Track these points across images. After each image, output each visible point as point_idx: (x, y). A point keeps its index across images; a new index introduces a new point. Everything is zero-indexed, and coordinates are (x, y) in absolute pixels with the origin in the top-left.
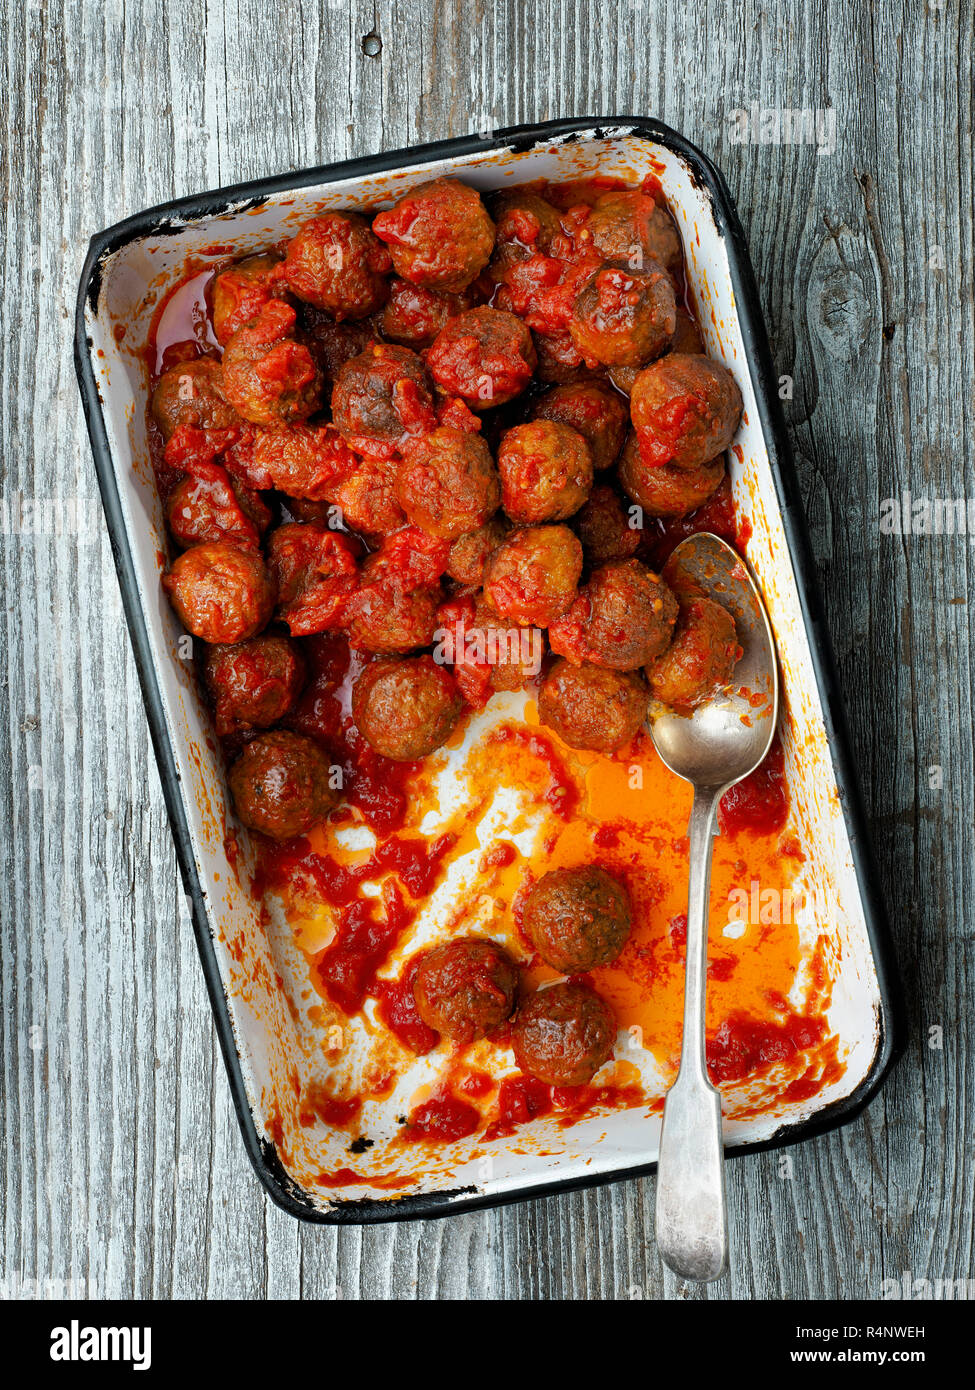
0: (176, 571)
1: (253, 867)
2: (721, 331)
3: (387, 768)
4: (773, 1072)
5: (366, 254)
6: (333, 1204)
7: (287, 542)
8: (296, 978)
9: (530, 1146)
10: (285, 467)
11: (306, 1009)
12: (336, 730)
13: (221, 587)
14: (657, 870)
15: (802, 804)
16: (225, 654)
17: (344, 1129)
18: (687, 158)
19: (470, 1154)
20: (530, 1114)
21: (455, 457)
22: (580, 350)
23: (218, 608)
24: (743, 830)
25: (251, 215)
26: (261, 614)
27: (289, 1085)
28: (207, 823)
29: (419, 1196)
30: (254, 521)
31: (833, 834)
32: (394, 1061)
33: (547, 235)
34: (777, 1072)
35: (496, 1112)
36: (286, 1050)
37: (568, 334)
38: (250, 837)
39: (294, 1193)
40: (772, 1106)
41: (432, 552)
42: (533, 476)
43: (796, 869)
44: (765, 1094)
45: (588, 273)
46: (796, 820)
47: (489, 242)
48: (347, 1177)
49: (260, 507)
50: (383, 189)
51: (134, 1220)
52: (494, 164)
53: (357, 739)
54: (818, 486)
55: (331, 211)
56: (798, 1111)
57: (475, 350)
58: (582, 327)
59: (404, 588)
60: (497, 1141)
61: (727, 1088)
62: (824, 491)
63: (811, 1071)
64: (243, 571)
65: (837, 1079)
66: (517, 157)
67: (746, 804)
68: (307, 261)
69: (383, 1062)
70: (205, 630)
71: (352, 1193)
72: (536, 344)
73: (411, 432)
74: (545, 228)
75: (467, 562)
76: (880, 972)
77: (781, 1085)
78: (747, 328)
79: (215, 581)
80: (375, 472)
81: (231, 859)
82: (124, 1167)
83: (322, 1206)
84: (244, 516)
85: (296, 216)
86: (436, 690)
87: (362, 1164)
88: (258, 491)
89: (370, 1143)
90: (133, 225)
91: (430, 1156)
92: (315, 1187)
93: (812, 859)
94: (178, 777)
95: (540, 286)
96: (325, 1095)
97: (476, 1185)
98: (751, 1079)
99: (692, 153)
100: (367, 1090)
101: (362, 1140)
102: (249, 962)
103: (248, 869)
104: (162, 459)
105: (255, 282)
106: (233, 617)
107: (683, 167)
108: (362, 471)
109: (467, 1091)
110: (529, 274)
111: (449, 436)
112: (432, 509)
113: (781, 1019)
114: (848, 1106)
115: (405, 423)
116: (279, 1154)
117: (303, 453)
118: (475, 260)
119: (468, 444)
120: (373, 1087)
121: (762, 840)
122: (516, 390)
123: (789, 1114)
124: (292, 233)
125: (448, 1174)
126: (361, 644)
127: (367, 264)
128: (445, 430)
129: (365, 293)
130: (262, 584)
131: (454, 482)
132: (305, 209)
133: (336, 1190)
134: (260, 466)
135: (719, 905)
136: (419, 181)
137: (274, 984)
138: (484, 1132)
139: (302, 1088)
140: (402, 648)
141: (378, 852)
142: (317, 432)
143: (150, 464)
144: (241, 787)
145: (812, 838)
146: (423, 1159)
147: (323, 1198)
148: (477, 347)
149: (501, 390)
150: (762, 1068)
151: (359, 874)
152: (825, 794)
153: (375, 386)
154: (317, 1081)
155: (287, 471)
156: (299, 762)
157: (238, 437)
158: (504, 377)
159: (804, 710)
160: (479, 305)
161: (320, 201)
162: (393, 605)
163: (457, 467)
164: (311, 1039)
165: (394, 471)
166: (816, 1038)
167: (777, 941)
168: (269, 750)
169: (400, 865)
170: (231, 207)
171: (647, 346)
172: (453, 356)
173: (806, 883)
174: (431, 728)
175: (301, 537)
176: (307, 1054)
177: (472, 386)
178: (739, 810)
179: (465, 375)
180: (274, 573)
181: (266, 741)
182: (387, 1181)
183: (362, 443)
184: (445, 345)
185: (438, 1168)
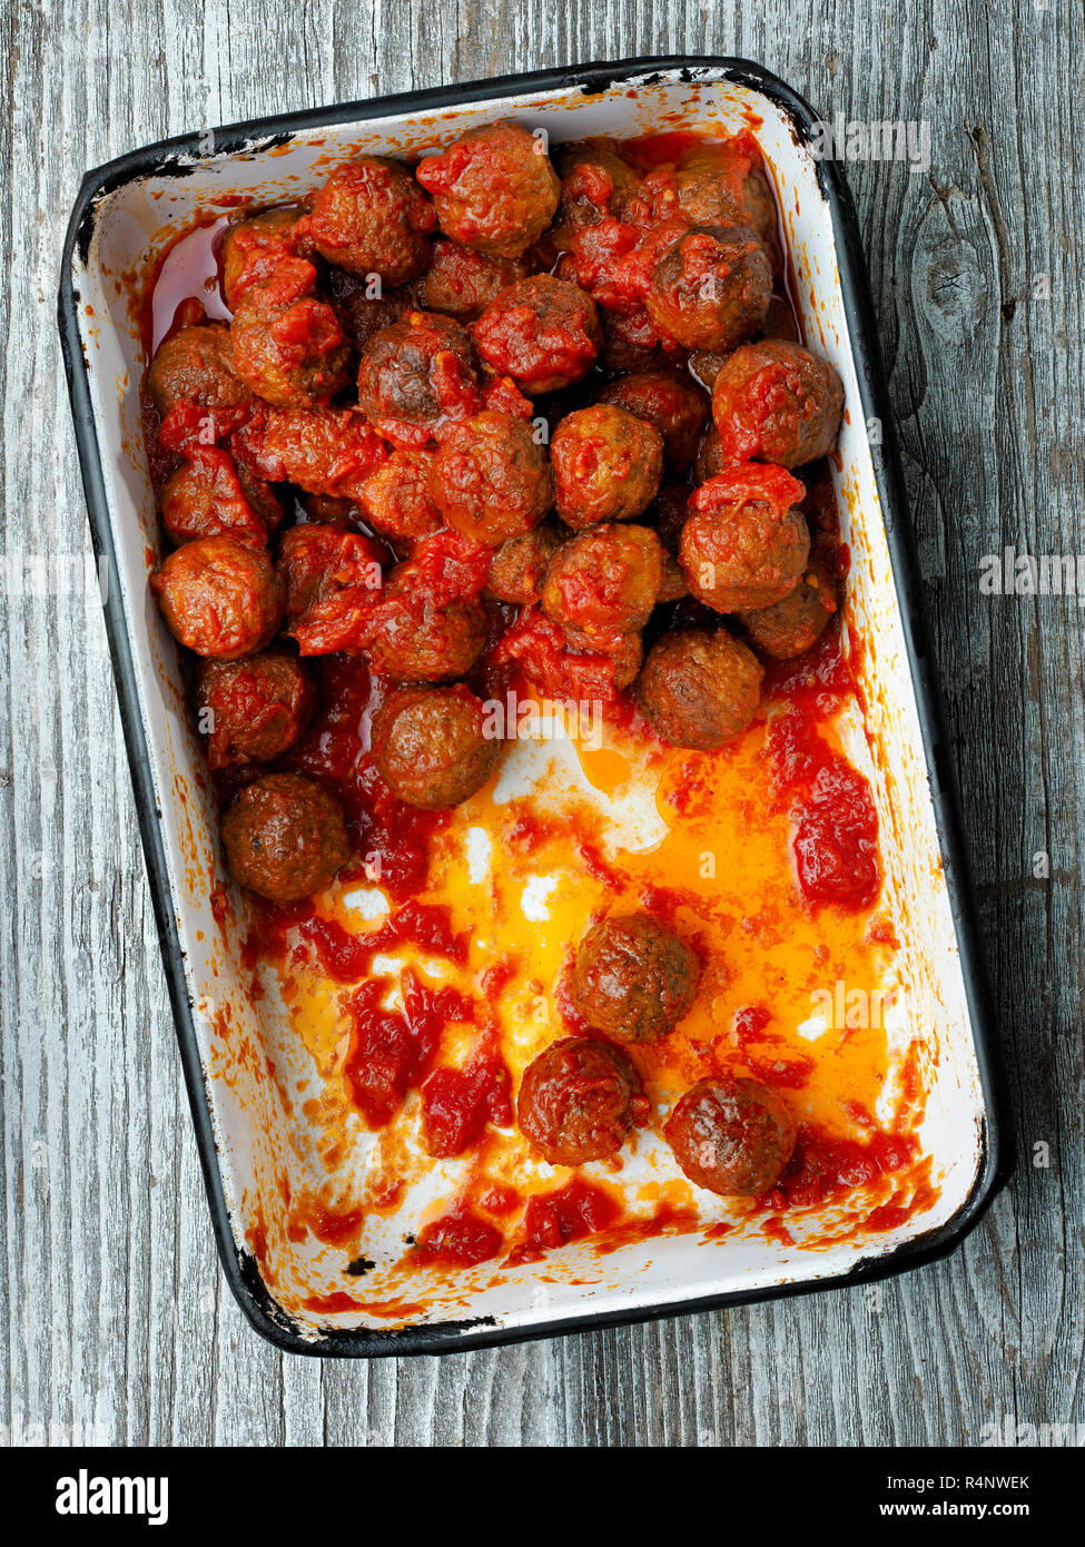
0: (167, 569)
1: (245, 931)
2: (822, 315)
3: (407, 818)
4: (852, 1197)
5: (407, 208)
6: (322, 1332)
7: (300, 543)
8: (291, 1065)
9: (560, 1274)
10: (301, 455)
11: (302, 1103)
12: (348, 770)
13: (219, 588)
14: (724, 953)
15: (898, 879)
16: (222, 673)
17: (339, 1247)
18: (788, 107)
19: (488, 1280)
20: (562, 1239)
21: (500, 446)
22: (657, 328)
23: (214, 613)
24: (826, 908)
25: (274, 156)
26: (265, 623)
27: (276, 1190)
28: (191, 872)
29: (426, 1326)
30: (262, 517)
31: (935, 913)
32: (403, 1169)
33: (622, 197)
34: (858, 1198)
35: (521, 1234)
36: (276, 1149)
37: (643, 308)
38: (243, 895)
39: (276, 1317)
40: (852, 1235)
41: (471, 559)
42: (590, 464)
43: (888, 958)
44: (843, 1221)
45: (671, 238)
46: (890, 899)
47: (552, 199)
48: (341, 1302)
49: (270, 501)
50: (431, 132)
51: (126, 1368)
52: (561, 107)
53: (375, 783)
54: (927, 492)
55: (367, 157)
56: (881, 1242)
57: (531, 322)
58: (660, 301)
59: (436, 603)
60: (522, 1267)
61: (797, 1214)
62: (935, 497)
63: (898, 1196)
64: (246, 570)
65: (929, 1206)
66: (589, 98)
67: (831, 876)
68: (336, 212)
69: (390, 1170)
70: (198, 640)
71: (346, 1320)
72: (602, 321)
73: (450, 415)
74: (619, 188)
75: (511, 573)
76: (985, 1078)
77: (862, 1212)
78: (852, 308)
79: (211, 582)
80: (407, 464)
81: (219, 916)
82: (114, 1305)
83: (309, 1335)
84: (250, 510)
85: (326, 161)
86: (471, 724)
87: (360, 1288)
88: (268, 482)
89: (371, 1265)
90: (134, 161)
91: (441, 1282)
92: (302, 1312)
93: (908, 945)
94: (159, 814)
95: (611, 254)
96: (320, 1206)
97: (495, 1316)
98: (826, 1205)
99: (795, 102)
100: (370, 1203)
101: (361, 1260)
102: (235, 1039)
103: (238, 933)
104: (157, 441)
105: (278, 237)
106: (232, 624)
107: (783, 119)
108: (391, 462)
109: (488, 1208)
110: (597, 241)
111: (493, 420)
112: (471, 506)
113: (863, 1136)
114: (942, 1237)
115: (443, 403)
116: (260, 1270)
117: (324, 439)
118: (535, 219)
119: (516, 431)
120: (377, 1199)
121: (850, 921)
122: (578, 372)
123: (869, 1244)
124: (319, 182)
125: (462, 1303)
126: (384, 669)
127: (408, 221)
128: (489, 414)
129: (404, 253)
130: (267, 588)
131: (498, 475)
132: (337, 153)
133: (327, 1316)
134: (273, 453)
135: (795, 998)
136: (473, 123)
137: (264, 1069)
138: (507, 1257)
139: (293, 1195)
140: (431, 675)
141: (394, 918)
142: (341, 415)
143: (142, 447)
144: (236, 839)
145: (908, 920)
146: (433, 1285)
147: (310, 1326)
148: (534, 319)
149: (559, 372)
150: (840, 1193)
151: (371, 943)
152: (925, 862)
153: (410, 359)
154: (312, 1189)
155: (304, 459)
156: (304, 810)
157: (247, 418)
158: (564, 356)
159: (905, 765)
160: (537, 273)
161: (355, 143)
162: (422, 622)
163: (502, 458)
164: (306, 1139)
165: (430, 464)
166: (905, 1159)
167: (864, 1043)
168: (271, 795)
169: (420, 935)
170: (250, 145)
171: (736, 328)
172: (505, 328)
173: (899, 974)
174: (463, 769)
175: (317, 538)
176: (301, 1157)
177: (525, 364)
178: (822, 882)
179: (517, 352)
180: (283, 577)
181: (267, 786)
182: (389, 1309)
183: (390, 426)
184: (495, 315)
185: (450, 1296)
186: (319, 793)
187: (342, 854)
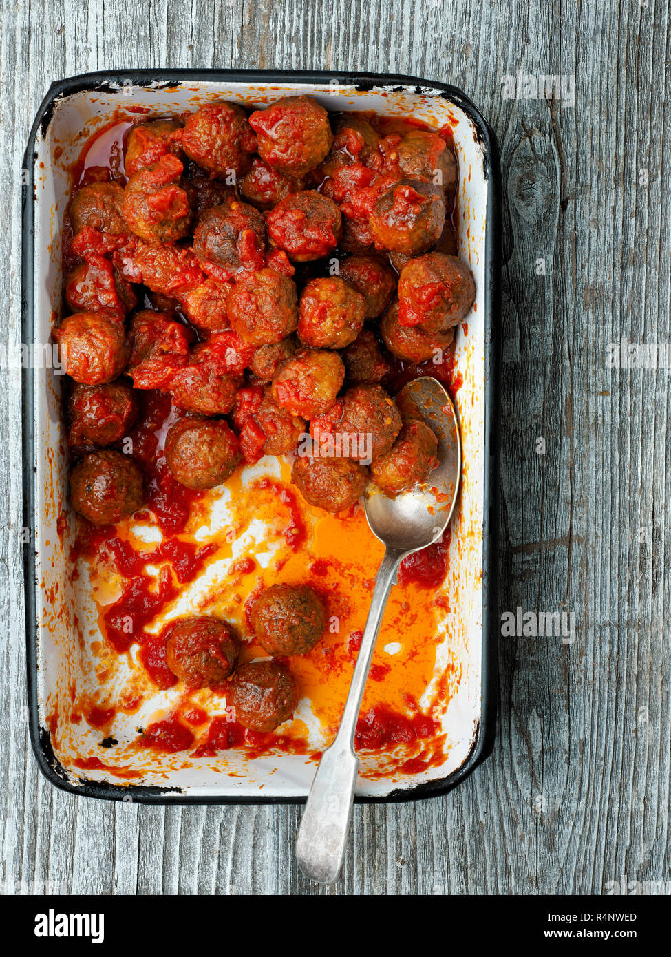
0: (63, 327)
1: (74, 539)
2: (472, 244)
3: (180, 491)
4: (398, 749)
5: (241, 137)
6: (81, 781)
7: (144, 323)
8: (88, 620)
9: (223, 767)
10: (153, 271)
11: (91, 642)
12: (151, 457)
13: (92, 345)
14: (349, 597)
15: (456, 574)
16: (85, 391)
17: (99, 729)
18: (475, 120)
19: (182, 764)
20: (228, 745)
21: (272, 291)
22: (373, 236)
23: (87, 359)
24: (413, 583)
25: (167, 91)
26: (115, 369)
27: (68, 693)
28: (48, 505)
29: (141, 787)
30: (124, 303)
31: (473, 600)
32: (143, 689)
33: (368, 150)
34: (400, 750)
35: (205, 737)
36: (71, 668)
37: (367, 222)
38: (77, 518)
39: (56, 768)
40: (393, 773)
41: (242, 351)
42: (322, 317)
43: (442, 616)
44: (389, 763)
45: (390, 183)
46: (449, 584)
47: (326, 148)
48: (94, 763)
49: (130, 294)
50: (262, 94)
52: (342, 94)
53: (164, 467)
54: (511, 311)
55: (223, 102)
56: (409, 781)
57: (301, 221)
58: (377, 221)
59: (218, 372)
60: (202, 759)
61: (365, 754)
62: (515, 314)
63: (424, 754)
64: (109, 337)
65: (440, 764)
66: (359, 93)
67: (418, 566)
68: (199, 132)
69: (135, 689)
70: (75, 373)
71: (96, 775)
72: (344, 225)
73: (245, 267)
74: (367, 145)
75: (265, 363)
76: (484, 700)
77: (401, 759)
78: (489, 246)
79: (89, 341)
80: (215, 288)
81: (60, 532)
83: (73, 781)
84: (119, 298)
85: (198, 99)
86: (225, 446)
87: (107, 756)
88: (131, 283)
89: (116, 742)
90: (83, 81)
91: (154, 760)
92: (72, 767)
93: (455, 612)
94: (35, 470)
95: (355, 185)
96: (91, 703)
97: (182, 788)
98: (383, 751)
99: (479, 118)
100: (121, 705)
101: (110, 739)
102: (58, 604)
103: (71, 540)
104: (69, 247)
105: (160, 138)
106: (95, 368)
107: (470, 125)
108: (206, 285)
109: (189, 720)
110: (349, 175)
111: (270, 275)
112: (248, 323)
113: (411, 714)
115: (242, 260)
116: (51, 740)
117: (168, 265)
118: (314, 158)
119: (282, 284)
120: (125, 704)
121: (424, 592)
122: (323, 254)
123: (403, 781)
124: (194, 109)
125: (164, 775)
126: (180, 403)
127: (240, 143)
128: (269, 271)
129: (234, 163)
130: (120, 349)
131: (267, 308)
132: (204, 96)
133: (85, 771)
134: (136, 266)
135: (386, 630)
136: (288, 94)
137: (71, 622)
138: (195, 750)
139: (77, 696)
140: (208, 412)
141: (162, 546)
142: (180, 252)
143: (60, 248)
144: (77, 483)
145: (458, 599)
146: (150, 761)
147: (75, 776)
148: (303, 219)
149: (313, 252)
150: (391, 745)
151: (146, 558)
152: (473, 572)
153: (227, 230)
154: (88, 693)
155: (154, 274)
156: (120, 475)
157: (125, 243)
158: (317, 243)
159: (472, 513)
160: (310, 189)
161: (216, 93)
162: (208, 382)
163: (272, 299)
164: (90, 663)
165: (228, 291)
166: (432, 732)
167: (420, 662)
168: (102, 463)
169: (175, 558)
170: (154, 84)
171: (419, 244)
172: (285, 221)
173: (447, 627)
174: (216, 471)
175: (154, 322)
176: (85, 673)
177: (294, 245)
178: (413, 569)
179: (291, 236)
180: (130, 343)
181: (101, 456)
182: (122, 772)
183: (210, 267)
184: (281, 212)
185: (158, 770)
186: (130, 466)
187: (138, 503)
